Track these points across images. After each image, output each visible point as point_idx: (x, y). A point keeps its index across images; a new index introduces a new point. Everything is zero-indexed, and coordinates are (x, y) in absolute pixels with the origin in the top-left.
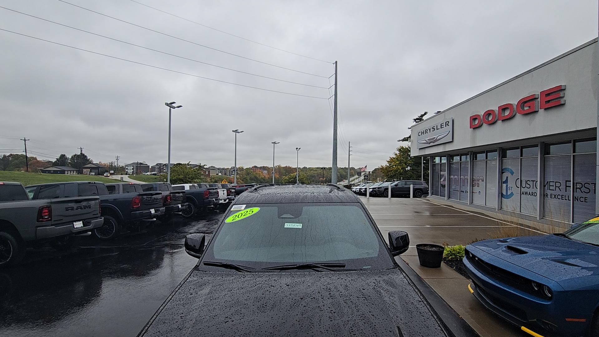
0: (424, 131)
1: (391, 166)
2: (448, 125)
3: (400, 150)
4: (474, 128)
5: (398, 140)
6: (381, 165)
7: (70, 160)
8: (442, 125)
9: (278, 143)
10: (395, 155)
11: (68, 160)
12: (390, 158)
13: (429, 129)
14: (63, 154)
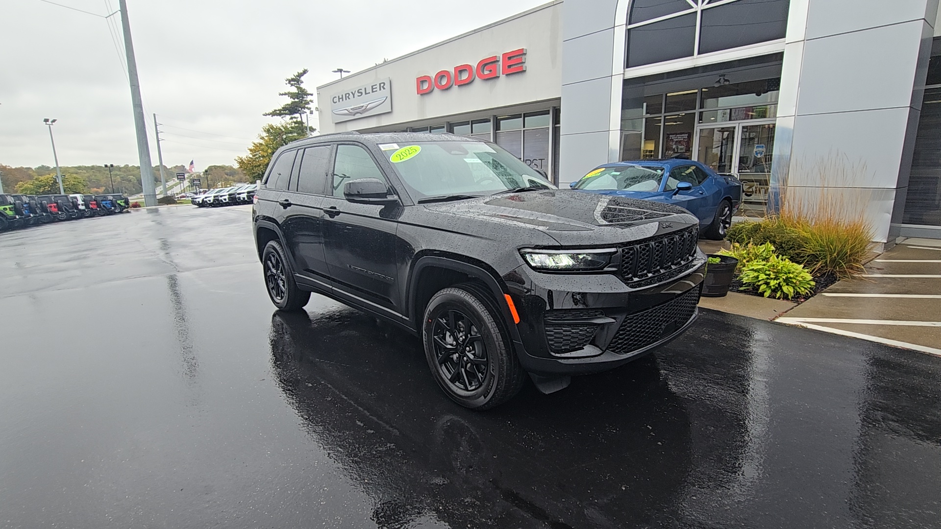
0: (342, 96)
1: (257, 158)
2: (384, 88)
3: (268, 131)
5: (264, 113)
6: (239, 157)
8: (374, 87)
10: (261, 138)
12: (253, 145)
13: (352, 93)
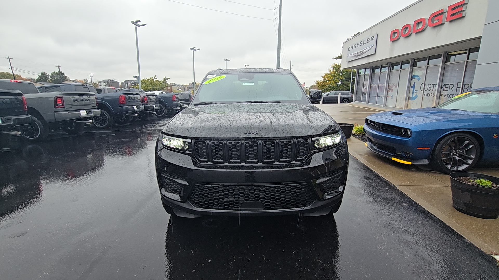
0: (353, 46)
1: (325, 81)
2: (373, 40)
3: (334, 67)
4: (393, 41)
5: (333, 58)
6: (317, 81)
7: (50, 77)
8: (368, 40)
9: (230, 60)
10: (329, 71)
11: (49, 77)
12: (325, 74)
13: (357, 44)
14: (43, 72)
